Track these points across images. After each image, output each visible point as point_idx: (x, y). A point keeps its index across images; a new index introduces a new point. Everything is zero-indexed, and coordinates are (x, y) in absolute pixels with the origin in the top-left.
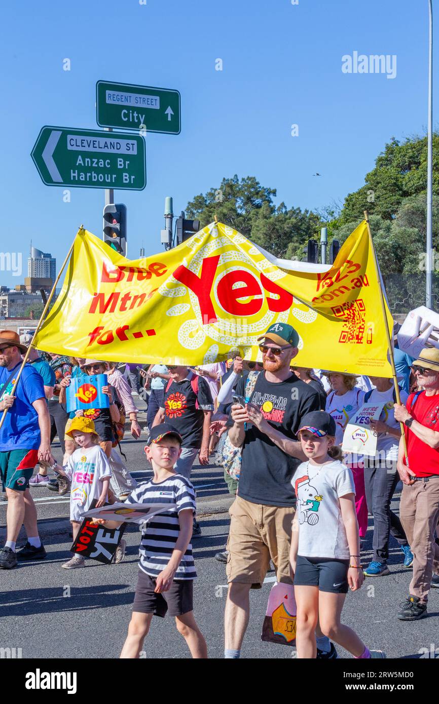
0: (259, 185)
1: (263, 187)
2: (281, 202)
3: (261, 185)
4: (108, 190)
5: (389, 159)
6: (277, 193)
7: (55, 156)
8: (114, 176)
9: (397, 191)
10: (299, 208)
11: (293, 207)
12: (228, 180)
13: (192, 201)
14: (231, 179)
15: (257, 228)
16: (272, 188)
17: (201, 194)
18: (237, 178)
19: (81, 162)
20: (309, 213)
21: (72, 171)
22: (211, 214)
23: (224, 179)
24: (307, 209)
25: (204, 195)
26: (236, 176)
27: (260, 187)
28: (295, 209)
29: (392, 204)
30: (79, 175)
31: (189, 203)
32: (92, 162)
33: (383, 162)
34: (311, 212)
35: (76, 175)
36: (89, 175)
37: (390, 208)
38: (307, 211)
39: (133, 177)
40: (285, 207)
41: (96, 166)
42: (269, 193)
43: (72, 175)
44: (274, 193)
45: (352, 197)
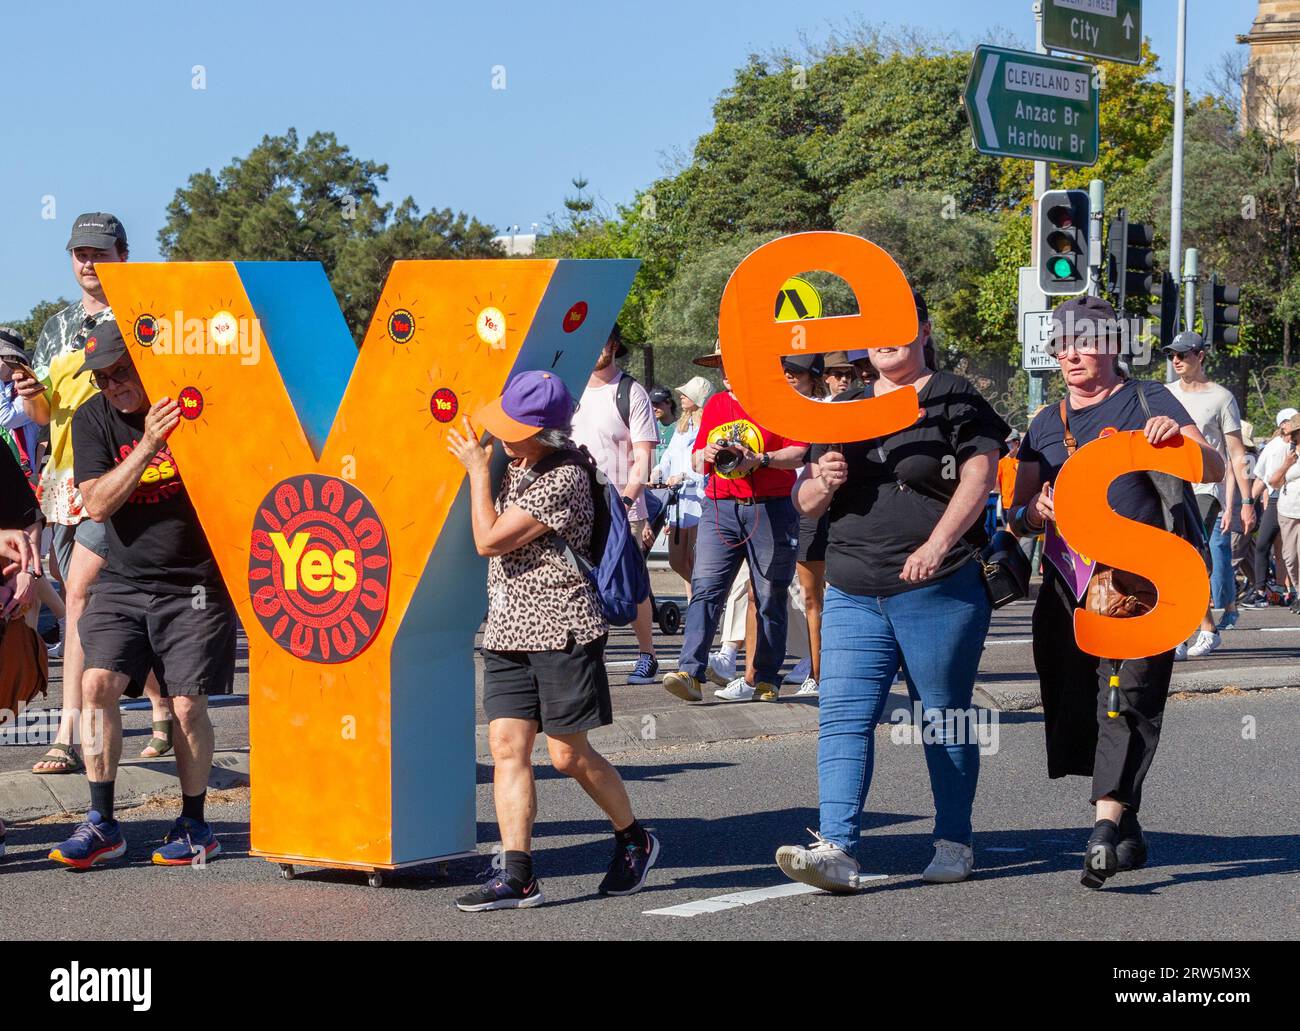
0: (349, 155)
1: (357, 160)
2: (406, 197)
3: (354, 154)
4: (1044, 163)
5: (744, 105)
6: (389, 174)
7: (991, 100)
8: (1060, 139)
9: (796, 178)
10: (448, 210)
11: (434, 210)
12: (275, 140)
13: (186, 186)
14: (282, 139)
15: (353, 259)
16: (378, 164)
17: (208, 171)
18: (295, 136)
19: (1021, 112)
20: (469, 222)
21: (1010, 127)
22: (238, 219)
23: (266, 138)
24: (464, 213)
25: (215, 174)
26: (293, 130)
27: (350, 159)
28: (439, 211)
29: (786, 208)
30: (1018, 136)
31: (179, 191)
32: (1035, 112)
33: (733, 111)
34: (474, 219)
35: (1014, 135)
36: (1030, 135)
37: (781, 215)
38: (464, 218)
39: (1083, 142)
40: (415, 208)
41: (1039, 119)
42: (369, 173)
43: (1011, 135)
44: (383, 170)
45: (666, 189)
